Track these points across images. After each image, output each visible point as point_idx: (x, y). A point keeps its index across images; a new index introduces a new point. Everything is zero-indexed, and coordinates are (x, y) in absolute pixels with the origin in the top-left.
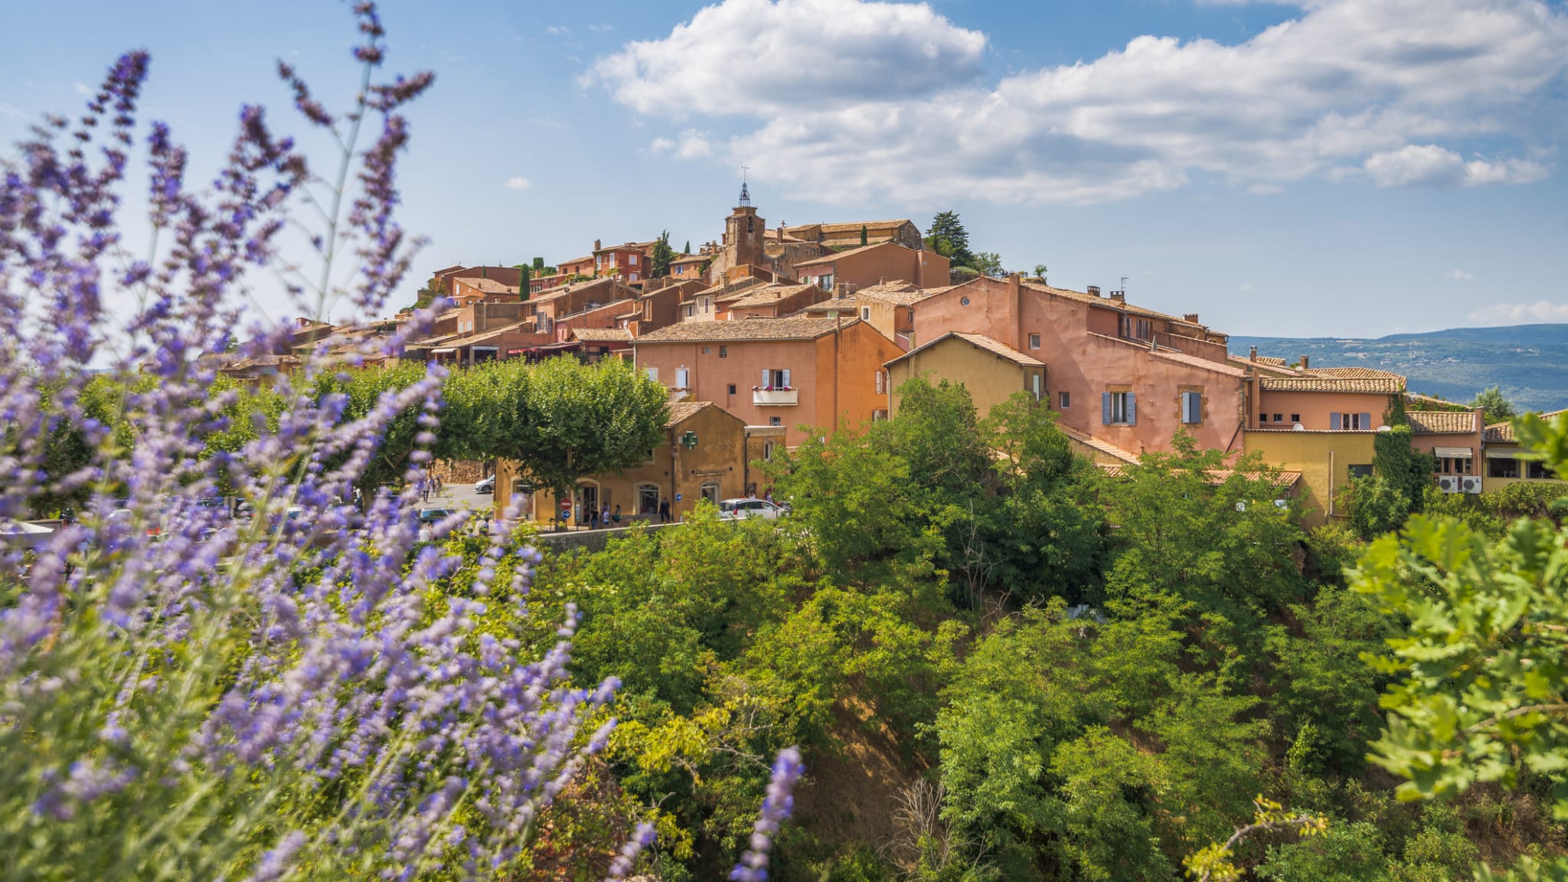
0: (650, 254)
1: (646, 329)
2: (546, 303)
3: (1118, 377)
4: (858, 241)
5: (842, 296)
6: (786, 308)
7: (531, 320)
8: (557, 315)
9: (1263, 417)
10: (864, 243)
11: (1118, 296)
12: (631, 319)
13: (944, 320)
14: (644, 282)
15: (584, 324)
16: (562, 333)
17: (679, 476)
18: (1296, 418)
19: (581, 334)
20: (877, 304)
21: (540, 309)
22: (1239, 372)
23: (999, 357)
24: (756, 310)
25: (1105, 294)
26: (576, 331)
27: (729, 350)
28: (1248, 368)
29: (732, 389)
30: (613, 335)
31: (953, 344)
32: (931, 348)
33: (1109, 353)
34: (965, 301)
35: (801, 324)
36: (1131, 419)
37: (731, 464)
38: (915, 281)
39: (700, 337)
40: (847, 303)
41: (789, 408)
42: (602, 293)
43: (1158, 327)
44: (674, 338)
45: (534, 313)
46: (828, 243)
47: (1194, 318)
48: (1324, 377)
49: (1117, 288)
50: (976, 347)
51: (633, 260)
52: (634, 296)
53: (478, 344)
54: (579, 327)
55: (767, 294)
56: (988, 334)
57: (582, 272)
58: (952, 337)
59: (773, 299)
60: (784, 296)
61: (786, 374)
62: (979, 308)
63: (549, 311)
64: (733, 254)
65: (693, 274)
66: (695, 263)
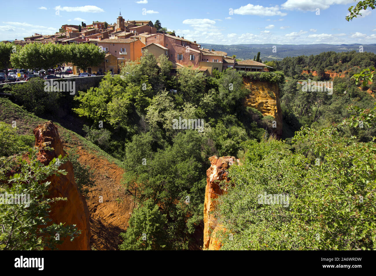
0: (104, 25)
1: (102, 39)
2: (83, 33)
3: (180, 52)
4: (142, 24)
5: (136, 35)
6: (127, 37)
7: (80, 36)
8: (85, 36)
9: (203, 59)
10: (143, 25)
11: (183, 38)
12: (99, 37)
13: (152, 41)
14: (102, 30)
15: (91, 38)
16: (87, 39)
17: (106, 67)
18: (207, 60)
19: (90, 40)
20: (143, 37)
21: (82, 34)
22: (199, 52)
23: (161, 48)
24: (122, 37)
25: (180, 37)
26: (89, 39)
27: (115, 44)
28: (201, 51)
29: (116, 52)
30: (96, 40)
31: (153, 45)
32: (149, 45)
33: (179, 48)
34: (155, 38)
35: (129, 40)
36: (182, 59)
37: (115, 65)
38: (150, 32)
39: (109, 42)
40: (137, 36)
41: (126, 55)
42: (94, 32)
43: (188, 43)
44: (105, 42)
45: (81, 35)
46: (137, 24)
47: (195, 42)
48: (215, 53)
49: (183, 36)
50: (157, 46)
51: (100, 25)
52: (100, 33)
53: (71, 40)
54: (90, 38)
55: (124, 34)
56: (160, 43)
57: (91, 27)
58: (153, 44)
59: (124, 35)
60: (126, 34)
61: (125, 49)
62: (158, 39)
63: (84, 35)
64: (119, 25)
65: (112, 29)
66: (112, 27)
